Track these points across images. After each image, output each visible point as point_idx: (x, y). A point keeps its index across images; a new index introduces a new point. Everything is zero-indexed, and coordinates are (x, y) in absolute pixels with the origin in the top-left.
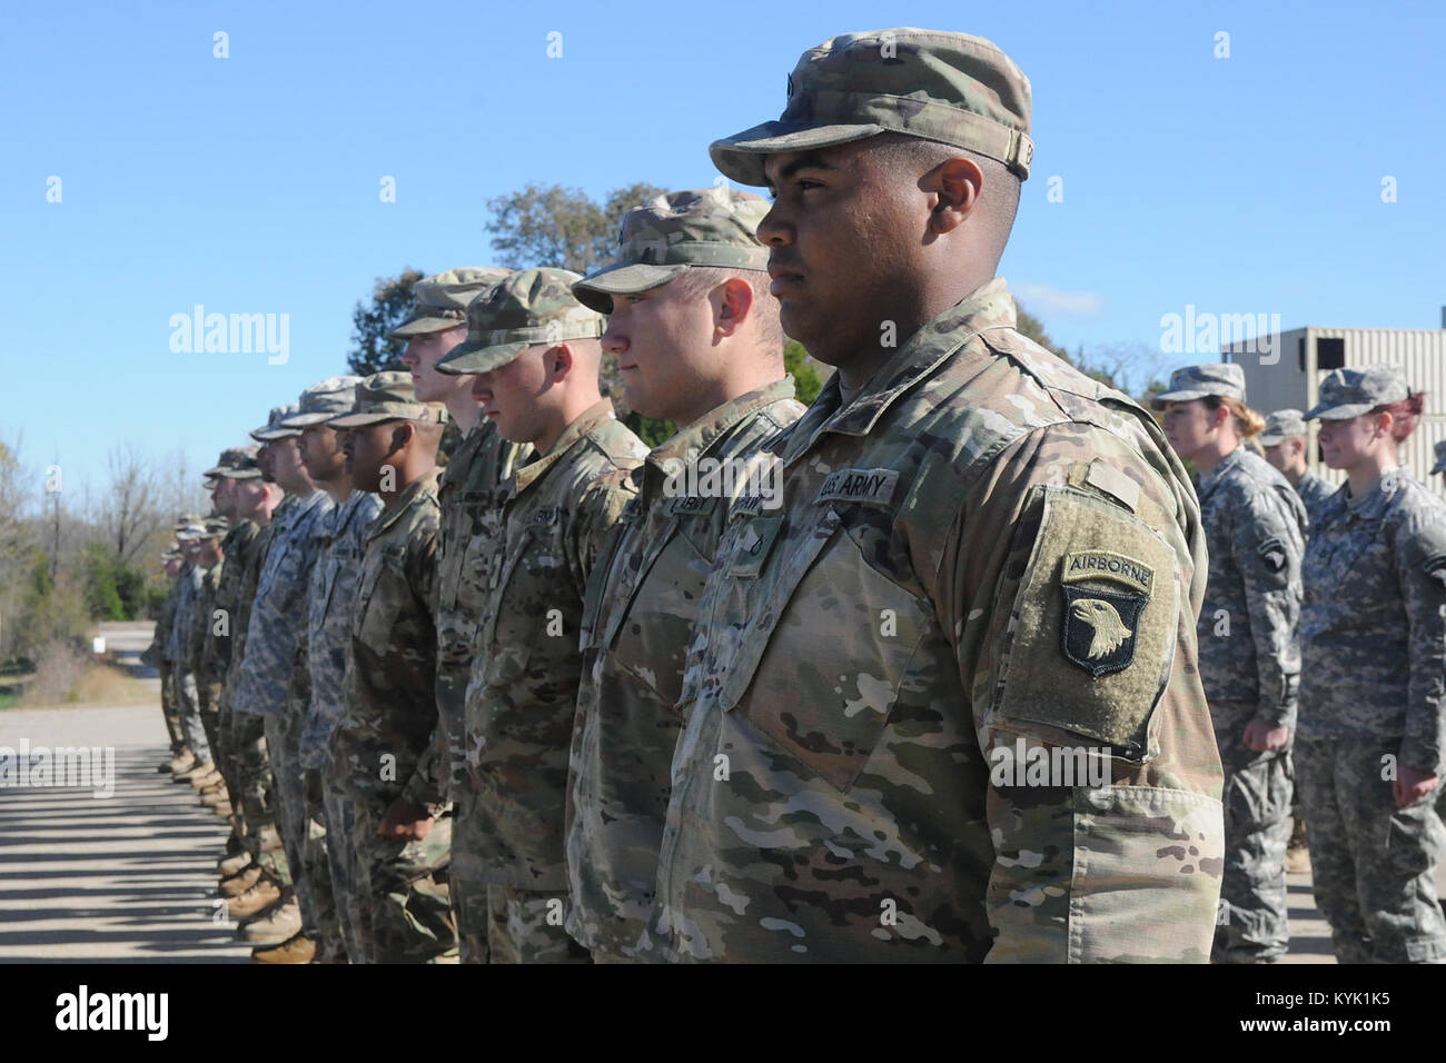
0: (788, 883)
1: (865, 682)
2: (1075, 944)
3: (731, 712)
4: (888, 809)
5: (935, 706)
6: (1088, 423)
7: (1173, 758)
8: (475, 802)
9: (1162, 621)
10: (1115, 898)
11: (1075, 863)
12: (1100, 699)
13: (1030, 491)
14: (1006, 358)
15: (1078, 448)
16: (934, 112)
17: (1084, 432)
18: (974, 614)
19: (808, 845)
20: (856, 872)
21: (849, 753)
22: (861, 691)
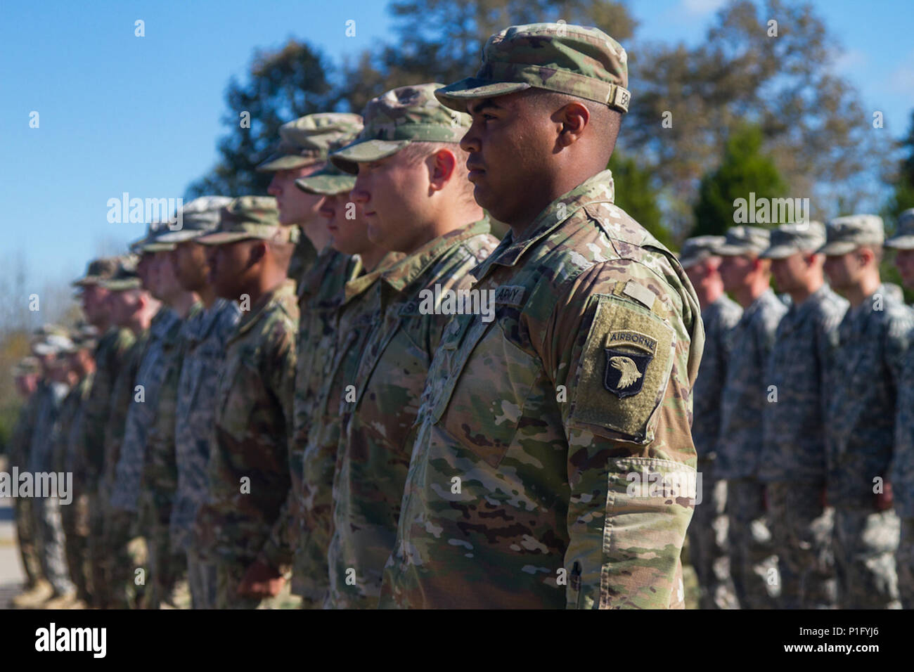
0: (465, 520)
1: (506, 405)
2: (606, 541)
3: (436, 425)
4: (520, 477)
5: (543, 418)
6: (630, 260)
7: (664, 443)
8: (308, 538)
9: (660, 369)
10: (629, 518)
11: (608, 499)
12: (623, 410)
13: (591, 298)
14: (593, 222)
15: (622, 274)
16: (562, 75)
17: (626, 264)
18: (562, 366)
19: (476, 498)
20: (501, 513)
21: (498, 446)
22: (504, 410)
